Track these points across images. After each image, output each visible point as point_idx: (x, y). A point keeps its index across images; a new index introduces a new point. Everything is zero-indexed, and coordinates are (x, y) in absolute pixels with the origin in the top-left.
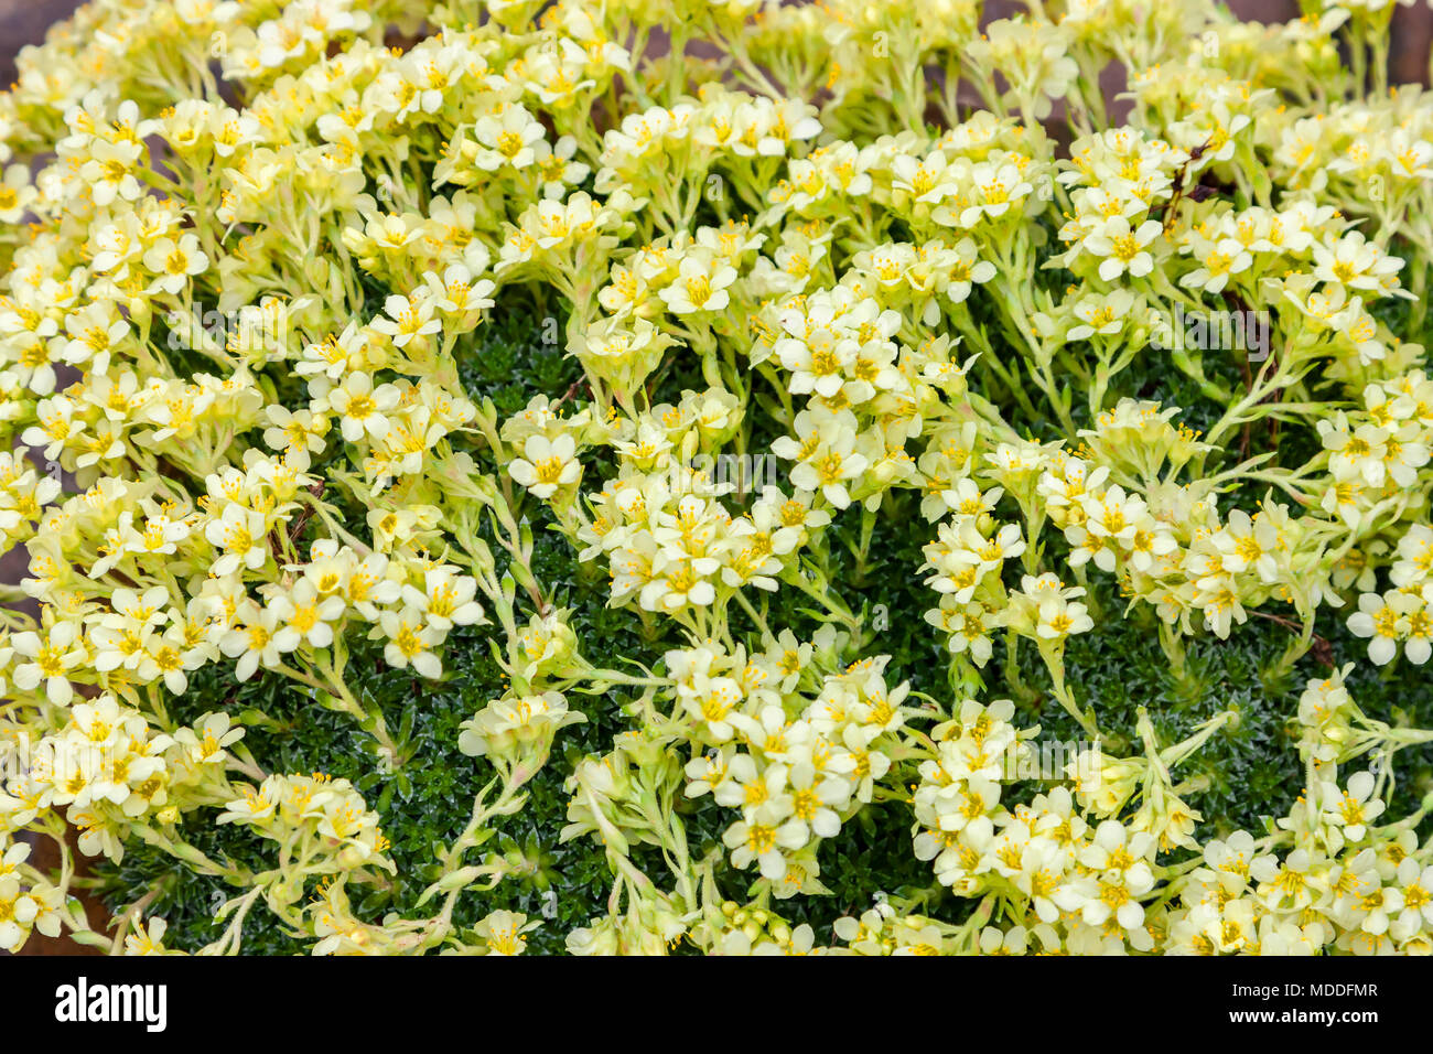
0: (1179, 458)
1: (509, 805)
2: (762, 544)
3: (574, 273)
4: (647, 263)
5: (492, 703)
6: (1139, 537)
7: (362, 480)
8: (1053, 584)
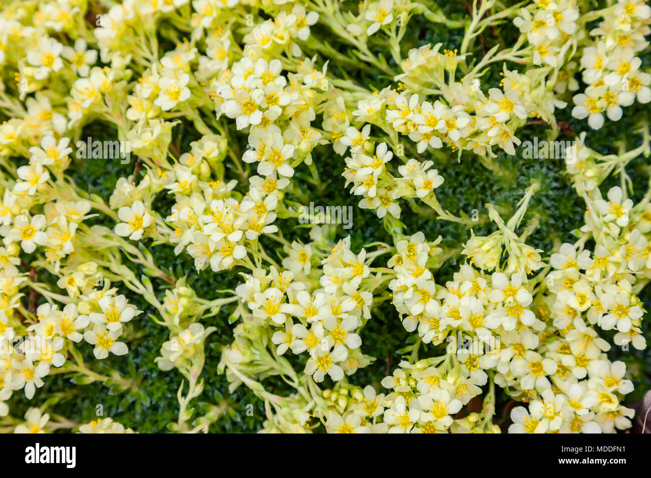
0: (452, 69)
1: (196, 390)
2: (260, 208)
3: (110, 110)
4: (143, 88)
5: (165, 345)
6: (447, 123)
7: (50, 263)
8: (414, 166)
